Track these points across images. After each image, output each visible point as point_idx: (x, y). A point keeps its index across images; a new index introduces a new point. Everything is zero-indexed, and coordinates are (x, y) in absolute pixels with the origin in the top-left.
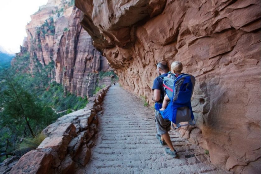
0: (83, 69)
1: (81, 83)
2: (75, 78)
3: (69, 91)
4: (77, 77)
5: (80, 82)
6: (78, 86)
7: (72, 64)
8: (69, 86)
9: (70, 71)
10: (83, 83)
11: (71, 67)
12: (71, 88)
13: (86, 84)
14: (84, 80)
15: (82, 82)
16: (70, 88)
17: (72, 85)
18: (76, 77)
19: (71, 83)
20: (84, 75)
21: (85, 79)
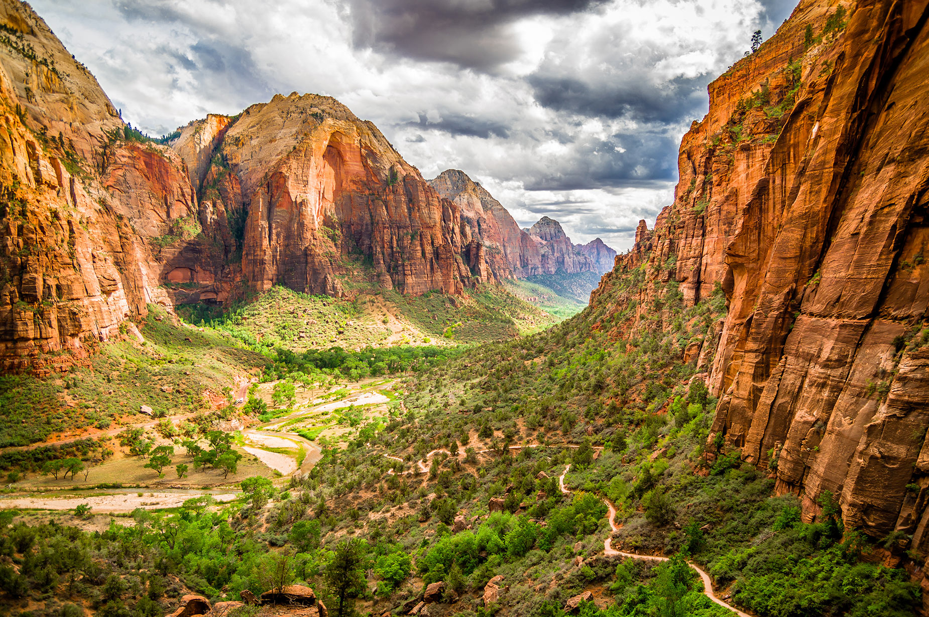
0: (871, 289)
1: (826, 394)
2: (797, 356)
3: (739, 442)
4: (814, 350)
5: (823, 385)
6: (802, 415)
7: (801, 257)
8: (744, 403)
9: (777, 300)
10: (844, 400)
11: (790, 276)
12: (754, 422)
13: (866, 407)
14: (861, 373)
15: (837, 390)
16: (748, 423)
17: (766, 399)
18: (805, 348)
19: (761, 390)
20: (869, 339)
21: (870, 369)
